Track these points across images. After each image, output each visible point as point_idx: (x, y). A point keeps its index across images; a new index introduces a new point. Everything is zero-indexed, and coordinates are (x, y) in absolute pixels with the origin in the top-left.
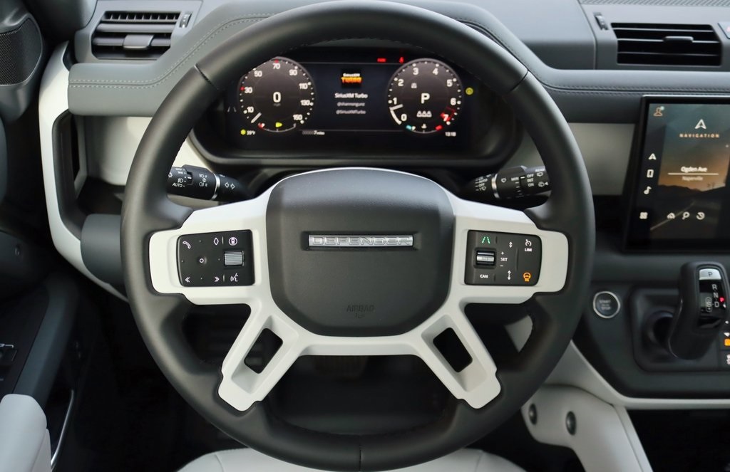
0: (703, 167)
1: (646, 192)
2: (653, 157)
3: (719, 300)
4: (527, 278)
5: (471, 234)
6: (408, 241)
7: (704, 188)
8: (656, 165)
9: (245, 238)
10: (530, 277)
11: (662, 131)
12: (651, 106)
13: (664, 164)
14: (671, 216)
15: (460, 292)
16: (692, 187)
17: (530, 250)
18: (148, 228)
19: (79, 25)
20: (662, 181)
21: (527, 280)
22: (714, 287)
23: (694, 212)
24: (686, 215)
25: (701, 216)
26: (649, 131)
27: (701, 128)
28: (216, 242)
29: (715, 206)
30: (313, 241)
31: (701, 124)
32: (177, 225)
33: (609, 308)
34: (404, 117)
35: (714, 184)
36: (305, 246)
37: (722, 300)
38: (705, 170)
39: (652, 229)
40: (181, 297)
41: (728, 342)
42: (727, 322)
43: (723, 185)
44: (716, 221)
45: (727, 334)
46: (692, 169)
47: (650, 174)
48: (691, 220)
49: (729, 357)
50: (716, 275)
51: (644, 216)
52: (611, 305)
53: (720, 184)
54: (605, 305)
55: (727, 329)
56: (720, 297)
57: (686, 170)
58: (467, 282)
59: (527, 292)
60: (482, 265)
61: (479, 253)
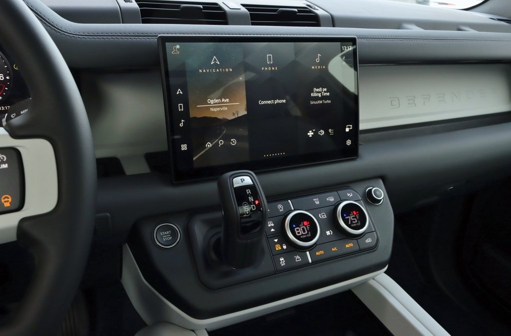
0: (225, 99)
1: (181, 125)
2: (179, 92)
3: (254, 203)
4: (7, 201)
7: (231, 117)
8: (184, 99)
10: (10, 200)
13: (191, 98)
14: (209, 145)
16: (220, 117)
17: (5, 166)
20: (193, 114)
21: (7, 205)
22: (248, 192)
23: (227, 138)
24: (221, 142)
25: (234, 142)
26: (169, 69)
27: (215, 64)
33: (170, 238)
35: (237, 113)
37: (257, 202)
38: (227, 100)
39: (194, 159)
41: (278, 247)
42: (273, 230)
43: (246, 113)
44: (246, 145)
45: (276, 240)
46: (217, 101)
47: (181, 107)
48: (227, 147)
49: (281, 260)
50: (248, 181)
51: (184, 147)
52: (171, 235)
53: (243, 112)
54: (166, 236)
55: (274, 235)
56: (255, 200)
57: (212, 102)
59: (12, 220)
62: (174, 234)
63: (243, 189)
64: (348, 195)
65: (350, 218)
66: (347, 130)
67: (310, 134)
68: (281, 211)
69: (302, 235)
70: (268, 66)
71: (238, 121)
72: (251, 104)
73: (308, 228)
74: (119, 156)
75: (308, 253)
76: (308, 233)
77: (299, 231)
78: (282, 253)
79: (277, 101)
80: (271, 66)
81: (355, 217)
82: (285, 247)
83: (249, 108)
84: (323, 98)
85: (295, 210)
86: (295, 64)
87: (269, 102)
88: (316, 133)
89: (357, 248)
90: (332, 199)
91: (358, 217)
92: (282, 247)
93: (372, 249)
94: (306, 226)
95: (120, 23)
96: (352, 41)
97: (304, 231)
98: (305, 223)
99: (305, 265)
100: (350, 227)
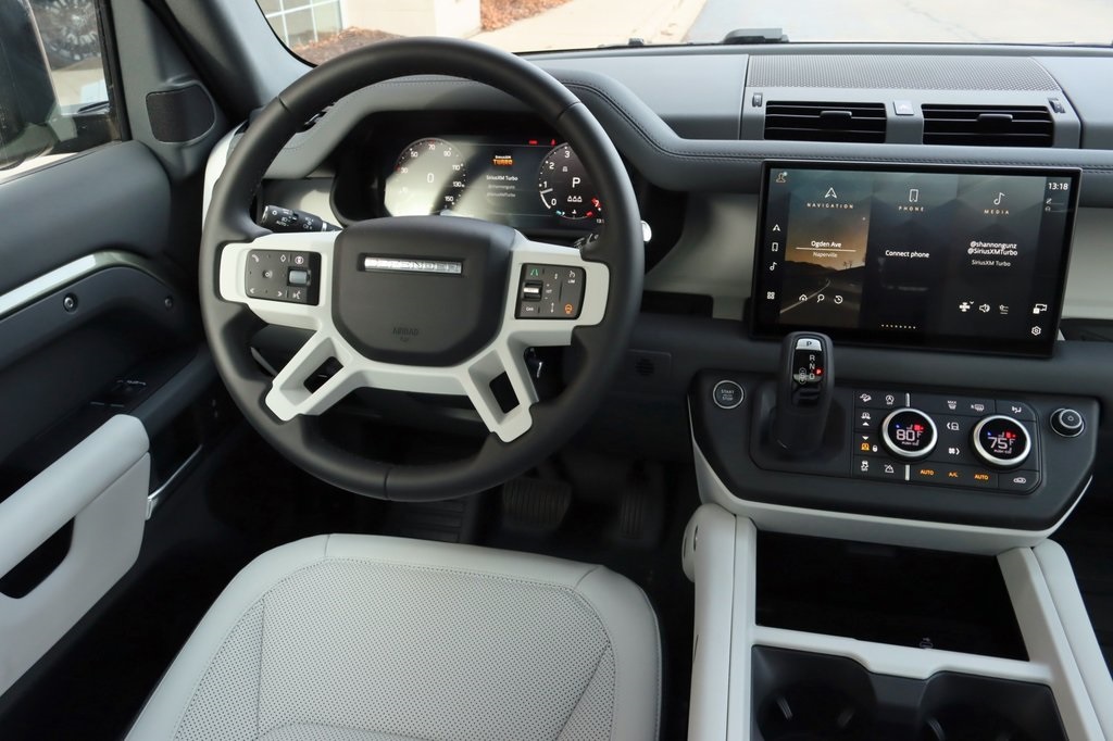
0: (836, 242)
1: (772, 268)
2: (777, 228)
3: (815, 372)
4: (569, 310)
5: (525, 267)
6: (456, 269)
7: (840, 267)
8: (782, 238)
9: (314, 260)
10: (572, 310)
11: (786, 199)
12: (772, 170)
13: (791, 238)
14: (804, 298)
15: (511, 326)
16: (825, 265)
17: (573, 281)
18: (222, 238)
20: (789, 257)
22: (812, 357)
23: (830, 294)
24: (821, 298)
25: (839, 300)
26: (770, 200)
27: (831, 197)
28: (283, 259)
29: (855, 288)
30: (370, 263)
31: (831, 193)
32: (249, 239)
33: (731, 399)
34: (554, 202)
35: (851, 263)
36: (362, 267)
37: (819, 372)
38: (839, 245)
39: (782, 312)
40: (245, 307)
41: (865, 447)
42: (866, 424)
43: (863, 264)
44: (857, 307)
45: (866, 438)
46: (824, 244)
47: (775, 247)
48: (828, 304)
49: (864, 463)
50: (816, 345)
51: (771, 296)
52: (733, 395)
53: (859, 262)
54: (728, 395)
55: (866, 431)
56: (816, 368)
57: (817, 244)
58: (518, 316)
59: (567, 326)
60: (529, 297)
61: (528, 285)
62: (737, 395)
63: (807, 353)
64: (1013, 409)
65: (998, 440)
66: (1036, 311)
67: (964, 307)
68: (889, 403)
69: (906, 440)
70: (909, 205)
71: (850, 274)
72: (873, 252)
73: (918, 434)
74: (714, 296)
75: (908, 467)
76: (915, 441)
77: (903, 435)
78: (868, 455)
79: (914, 255)
80: (914, 205)
81: (1007, 442)
82: (875, 449)
83: (869, 258)
84: (1001, 258)
85: (911, 407)
86: (954, 205)
87: (902, 254)
88: (974, 309)
89: (996, 486)
90: (980, 408)
91: (1011, 442)
92: (871, 448)
93: (1021, 493)
94: (916, 432)
95: (735, 139)
96: (1074, 176)
97: (910, 436)
98: (917, 427)
99: (898, 480)
100: (990, 451)
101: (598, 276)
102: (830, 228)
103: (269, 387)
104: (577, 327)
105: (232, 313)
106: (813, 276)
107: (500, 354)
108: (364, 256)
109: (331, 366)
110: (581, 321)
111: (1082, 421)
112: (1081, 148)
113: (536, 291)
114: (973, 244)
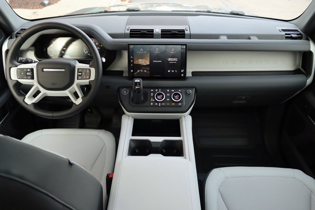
1: (132, 65)
2: (132, 57)
4: (88, 77)
5: (78, 69)
6: (64, 70)
7: (145, 65)
8: (133, 59)
9: (32, 70)
11: (133, 51)
12: (130, 45)
13: (134, 59)
14: (138, 71)
15: (76, 81)
16: (142, 64)
17: (88, 72)
18: (10, 66)
19: (13, 32)
20: (135, 63)
22: (138, 83)
23: (144, 70)
24: (142, 71)
25: (145, 71)
26: (130, 51)
27: (142, 51)
28: (25, 70)
29: (148, 69)
30: (44, 70)
31: (142, 50)
32: (17, 66)
34: (87, 52)
36: (43, 71)
37: (139, 86)
38: (144, 60)
39: (134, 74)
40: (17, 81)
41: (152, 100)
43: (149, 64)
44: (149, 72)
46: (141, 60)
47: (132, 61)
48: (143, 72)
50: (139, 81)
51: (132, 71)
53: (148, 63)
54: (125, 92)
55: (152, 97)
57: (140, 60)
58: (78, 79)
59: (88, 81)
60: (80, 75)
61: (79, 73)
62: (127, 92)
63: (137, 83)
64: (179, 90)
65: (176, 97)
66: (182, 71)
67: (169, 71)
68: (156, 91)
70: (157, 51)
71: (147, 66)
72: (151, 61)
75: (160, 103)
76: (161, 98)
77: (159, 97)
78: (152, 102)
79: (159, 61)
80: (158, 51)
82: (154, 100)
83: (150, 62)
84: (174, 61)
85: (160, 92)
86: (165, 51)
87: (156, 61)
88: (171, 71)
89: (176, 105)
90: (173, 91)
91: (178, 97)
93: (180, 106)
95: (124, 38)
96: (186, 45)
98: (161, 95)
99: (158, 106)
100: (175, 99)
101: (93, 70)
102: (142, 57)
103: (25, 98)
104: (90, 81)
105: (15, 82)
106: (140, 66)
107: (75, 87)
108: (43, 69)
109: (38, 92)
110: (91, 79)
111: (192, 92)
112: (190, 39)
113: (81, 74)
114: (169, 59)
